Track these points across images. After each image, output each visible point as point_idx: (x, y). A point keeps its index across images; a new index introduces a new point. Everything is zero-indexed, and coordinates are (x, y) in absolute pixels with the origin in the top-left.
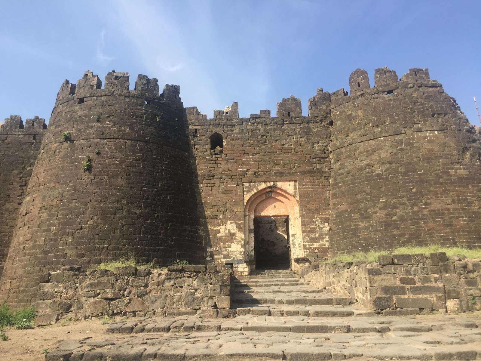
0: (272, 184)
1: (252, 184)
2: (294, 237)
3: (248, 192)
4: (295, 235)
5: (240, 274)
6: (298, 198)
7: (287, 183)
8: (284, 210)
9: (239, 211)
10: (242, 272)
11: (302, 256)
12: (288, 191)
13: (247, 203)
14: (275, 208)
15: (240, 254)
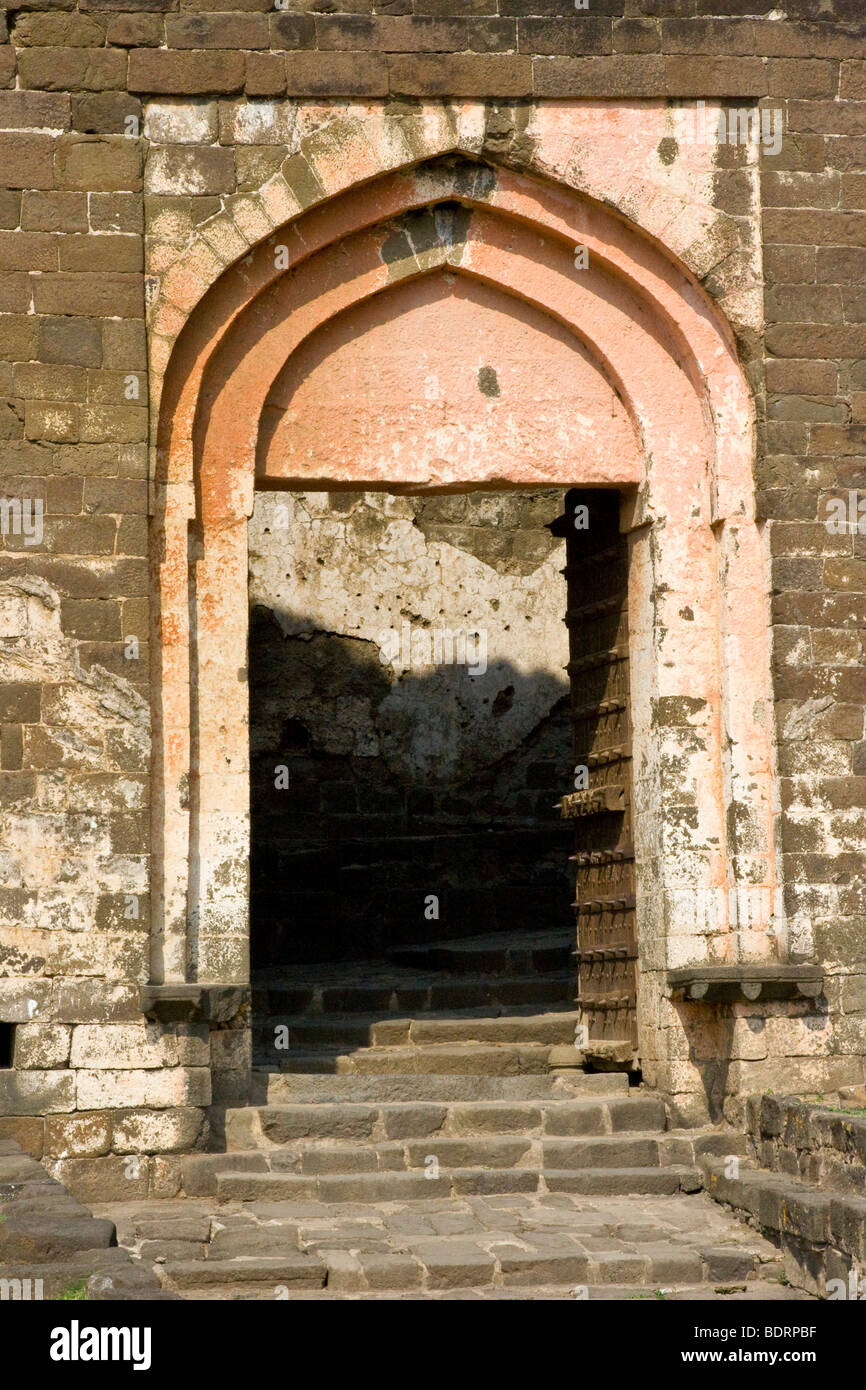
0: (472, 123)
1: (253, 119)
2: (686, 731)
3: (200, 210)
4: (697, 705)
5: (97, 1142)
6: (749, 308)
7: (641, 124)
8: (586, 421)
9: (91, 431)
10: (115, 1117)
11: (755, 948)
12: (649, 220)
13: (184, 346)
14: (491, 404)
15: (102, 922)
